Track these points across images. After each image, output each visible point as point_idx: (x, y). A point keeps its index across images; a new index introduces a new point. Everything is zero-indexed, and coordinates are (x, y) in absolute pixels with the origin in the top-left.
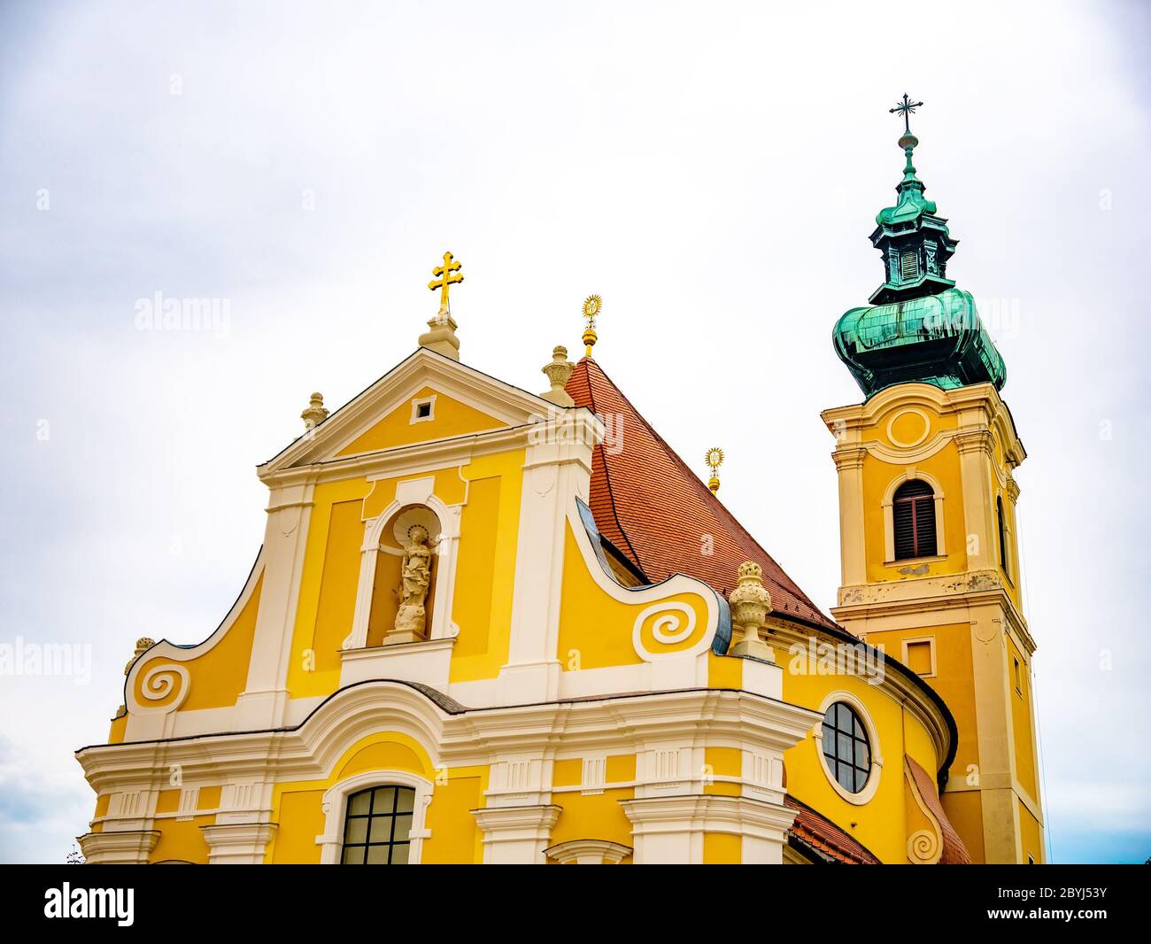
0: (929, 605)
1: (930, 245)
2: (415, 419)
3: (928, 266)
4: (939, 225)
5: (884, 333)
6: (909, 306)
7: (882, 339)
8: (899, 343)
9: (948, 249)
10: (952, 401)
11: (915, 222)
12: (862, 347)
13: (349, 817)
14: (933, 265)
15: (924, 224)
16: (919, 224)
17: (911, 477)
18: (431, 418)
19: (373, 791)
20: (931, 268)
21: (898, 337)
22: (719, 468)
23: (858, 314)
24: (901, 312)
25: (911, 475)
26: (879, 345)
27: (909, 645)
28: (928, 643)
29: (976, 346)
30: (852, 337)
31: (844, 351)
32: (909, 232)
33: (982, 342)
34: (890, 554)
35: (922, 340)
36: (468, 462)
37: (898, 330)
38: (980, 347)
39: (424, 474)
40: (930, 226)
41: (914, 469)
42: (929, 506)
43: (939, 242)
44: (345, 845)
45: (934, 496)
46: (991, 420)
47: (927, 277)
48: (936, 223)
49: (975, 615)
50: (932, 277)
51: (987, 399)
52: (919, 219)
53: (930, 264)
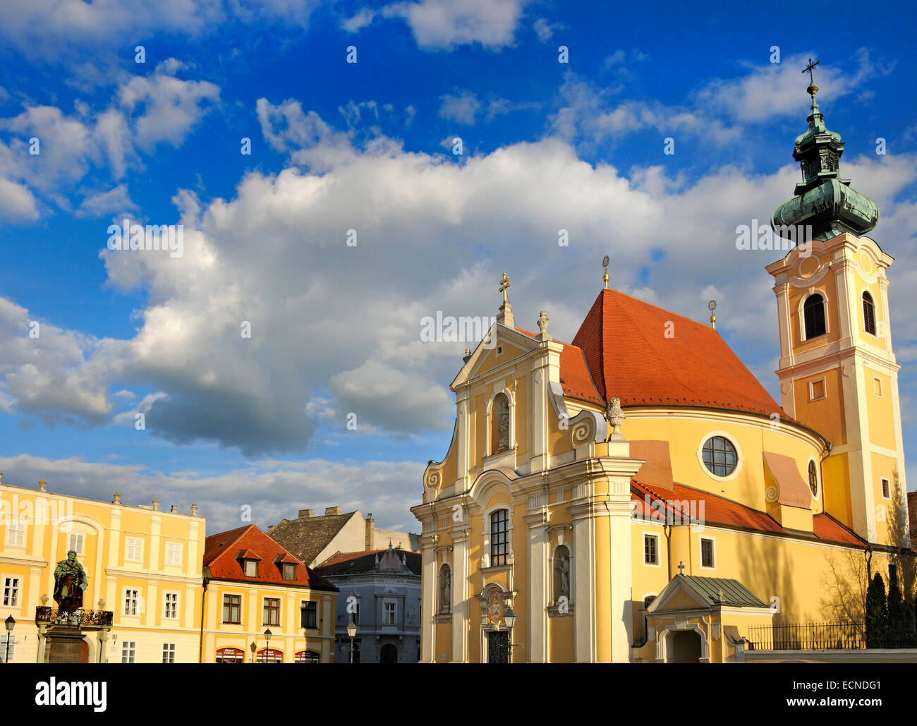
0: (821, 361)
1: (823, 153)
2: (497, 355)
3: (822, 166)
4: (827, 139)
5: (794, 215)
6: (807, 195)
7: (794, 219)
9: (838, 149)
10: (828, 247)
11: (813, 141)
13: (493, 523)
14: (825, 164)
15: (818, 142)
16: (815, 141)
17: (813, 293)
18: (502, 353)
19: (498, 512)
20: (825, 166)
21: (802, 215)
24: (802, 200)
25: (812, 291)
26: (792, 221)
27: (815, 383)
28: (822, 381)
29: (847, 209)
30: (779, 221)
32: (809, 148)
33: (850, 205)
34: (804, 337)
35: (814, 214)
36: (514, 371)
37: (801, 211)
38: (849, 208)
39: (501, 379)
40: (821, 142)
41: (814, 288)
42: (821, 307)
43: (831, 149)
44: (492, 534)
45: (823, 302)
46: (855, 250)
47: (819, 174)
48: (824, 139)
49: (843, 363)
50: (825, 172)
51: (847, 242)
52: (815, 139)
53: (823, 164)
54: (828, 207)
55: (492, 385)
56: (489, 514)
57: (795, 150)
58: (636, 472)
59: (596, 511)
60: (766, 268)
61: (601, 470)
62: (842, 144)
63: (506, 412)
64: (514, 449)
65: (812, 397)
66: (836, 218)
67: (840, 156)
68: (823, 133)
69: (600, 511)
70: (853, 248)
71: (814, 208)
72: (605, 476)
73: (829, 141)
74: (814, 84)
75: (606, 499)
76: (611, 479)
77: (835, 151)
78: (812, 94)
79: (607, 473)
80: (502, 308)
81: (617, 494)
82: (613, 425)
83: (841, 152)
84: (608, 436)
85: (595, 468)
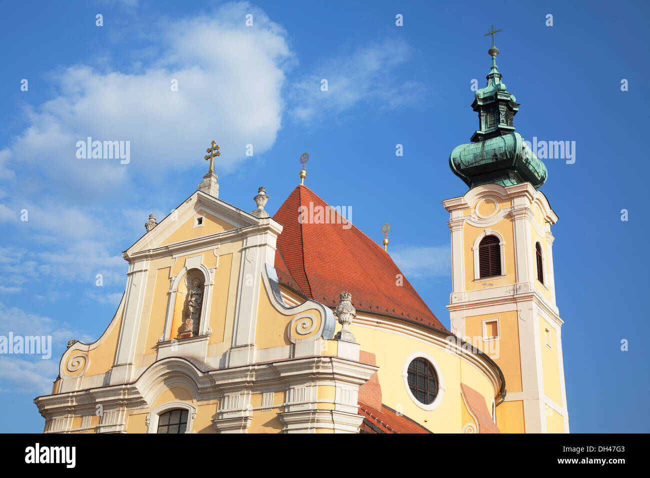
0: (497, 301)
1: (502, 108)
2: (196, 226)
3: (501, 120)
4: (507, 97)
5: (474, 158)
6: (488, 142)
7: (474, 161)
8: (483, 162)
9: (514, 109)
10: (509, 192)
11: (494, 96)
12: (464, 166)
13: (160, 425)
14: (504, 119)
15: (499, 97)
16: (496, 97)
18: (203, 225)
19: (170, 412)
21: (482, 160)
23: (462, 148)
24: (483, 146)
25: (489, 233)
26: (472, 164)
27: (487, 323)
28: (496, 322)
29: (525, 162)
30: (458, 161)
31: (455, 168)
32: (491, 102)
33: (528, 159)
34: (478, 275)
35: (495, 160)
36: (218, 246)
37: (482, 156)
38: (527, 162)
39: (198, 253)
40: (502, 98)
41: (490, 229)
42: (497, 249)
43: (507, 106)
45: (500, 244)
46: (532, 201)
47: (499, 126)
48: (505, 96)
49: (521, 306)
50: (502, 125)
51: (527, 191)
52: (496, 95)
53: (502, 118)
54: (509, 157)
55: (183, 258)
56: (158, 414)
57: (476, 102)
58: (366, 380)
59: (318, 421)
61: (330, 371)
62: (517, 105)
63: (199, 292)
64: (206, 336)
65: (485, 336)
66: (514, 168)
67: (514, 115)
68: (504, 91)
69: (323, 421)
70: (531, 198)
71: (495, 155)
72: (334, 379)
73: (509, 99)
74: (495, 48)
75: (332, 407)
76: (338, 384)
77: (511, 110)
78: (492, 56)
79: (336, 376)
81: (343, 403)
82: (341, 322)
83: (516, 112)
84: (335, 333)
85: (324, 367)
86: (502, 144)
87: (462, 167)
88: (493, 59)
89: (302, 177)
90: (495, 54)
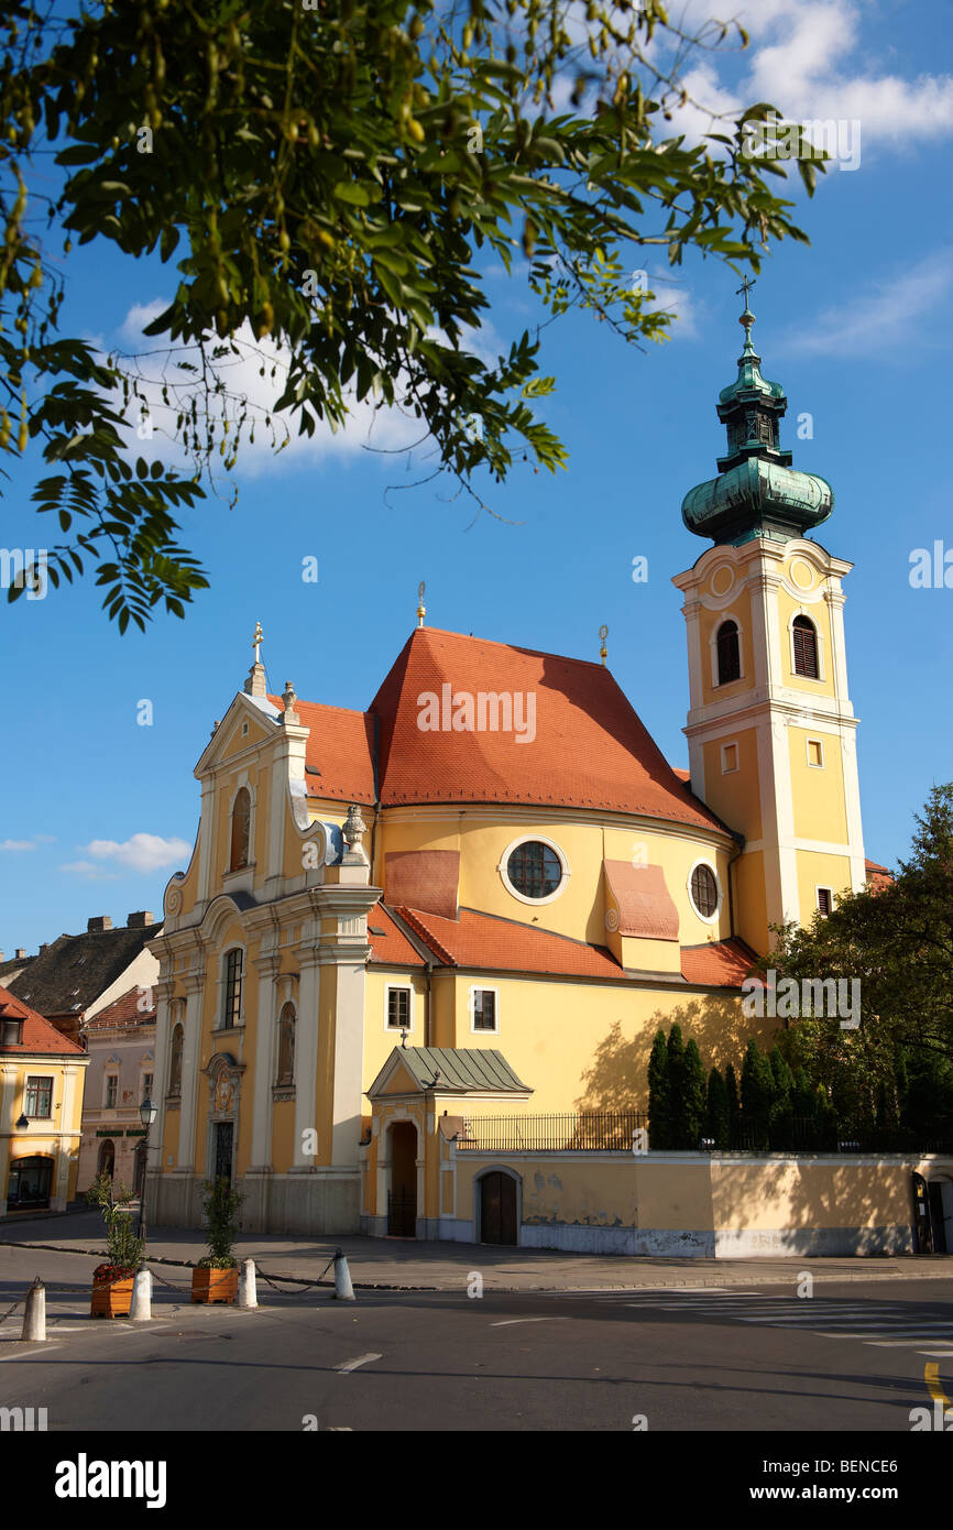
0: (734, 717)
1: (752, 415)
2: (243, 736)
3: (750, 433)
5: (707, 507)
8: (717, 511)
9: (777, 408)
11: (741, 399)
12: (698, 517)
13: (229, 967)
14: (754, 432)
17: (725, 620)
18: (247, 733)
19: (233, 952)
21: (715, 508)
22: (606, 640)
23: (693, 495)
25: (725, 617)
27: (726, 748)
28: (734, 746)
29: (772, 500)
30: (691, 513)
32: (735, 408)
33: (778, 493)
34: (715, 682)
35: (729, 506)
37: (714, 501)
38: (777, 498)
39: (245, 769)
41: (726, 612)
42: (735, 641)
43: (764, 408)
44: (229, 982)
45: (737, 633)
46: (781, 559)
47: (744, 447)
48: (751, 396)
49: (756, 722)
50: (751, 444)
51: (762, 550)
55: (235, 778)
56: (225, 955)
60: (673, 579)
64: (252, 865)
65: (724, 767)
68: (751, 387)
70: (776, 556)
71: (729, 499)
74: (749, 313)
77: (772, 410)
78: (746, 326)
80: (253, 670)
81: (346, 934)
86: (735, 482)
87: (697, 521)
88: (747, 331)
89: (421, 616)
90: (750, 324)
